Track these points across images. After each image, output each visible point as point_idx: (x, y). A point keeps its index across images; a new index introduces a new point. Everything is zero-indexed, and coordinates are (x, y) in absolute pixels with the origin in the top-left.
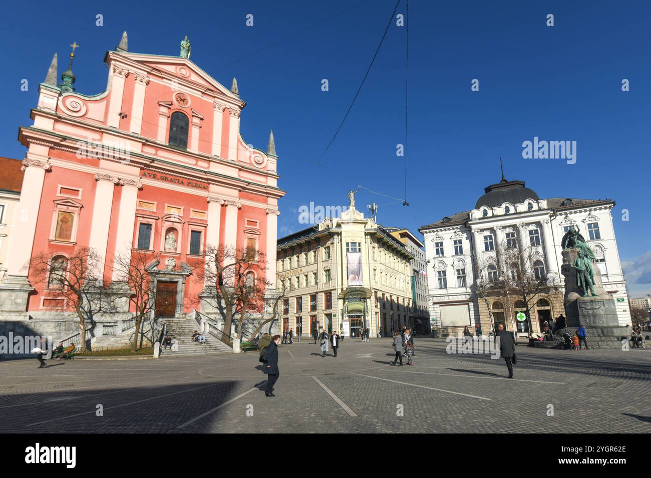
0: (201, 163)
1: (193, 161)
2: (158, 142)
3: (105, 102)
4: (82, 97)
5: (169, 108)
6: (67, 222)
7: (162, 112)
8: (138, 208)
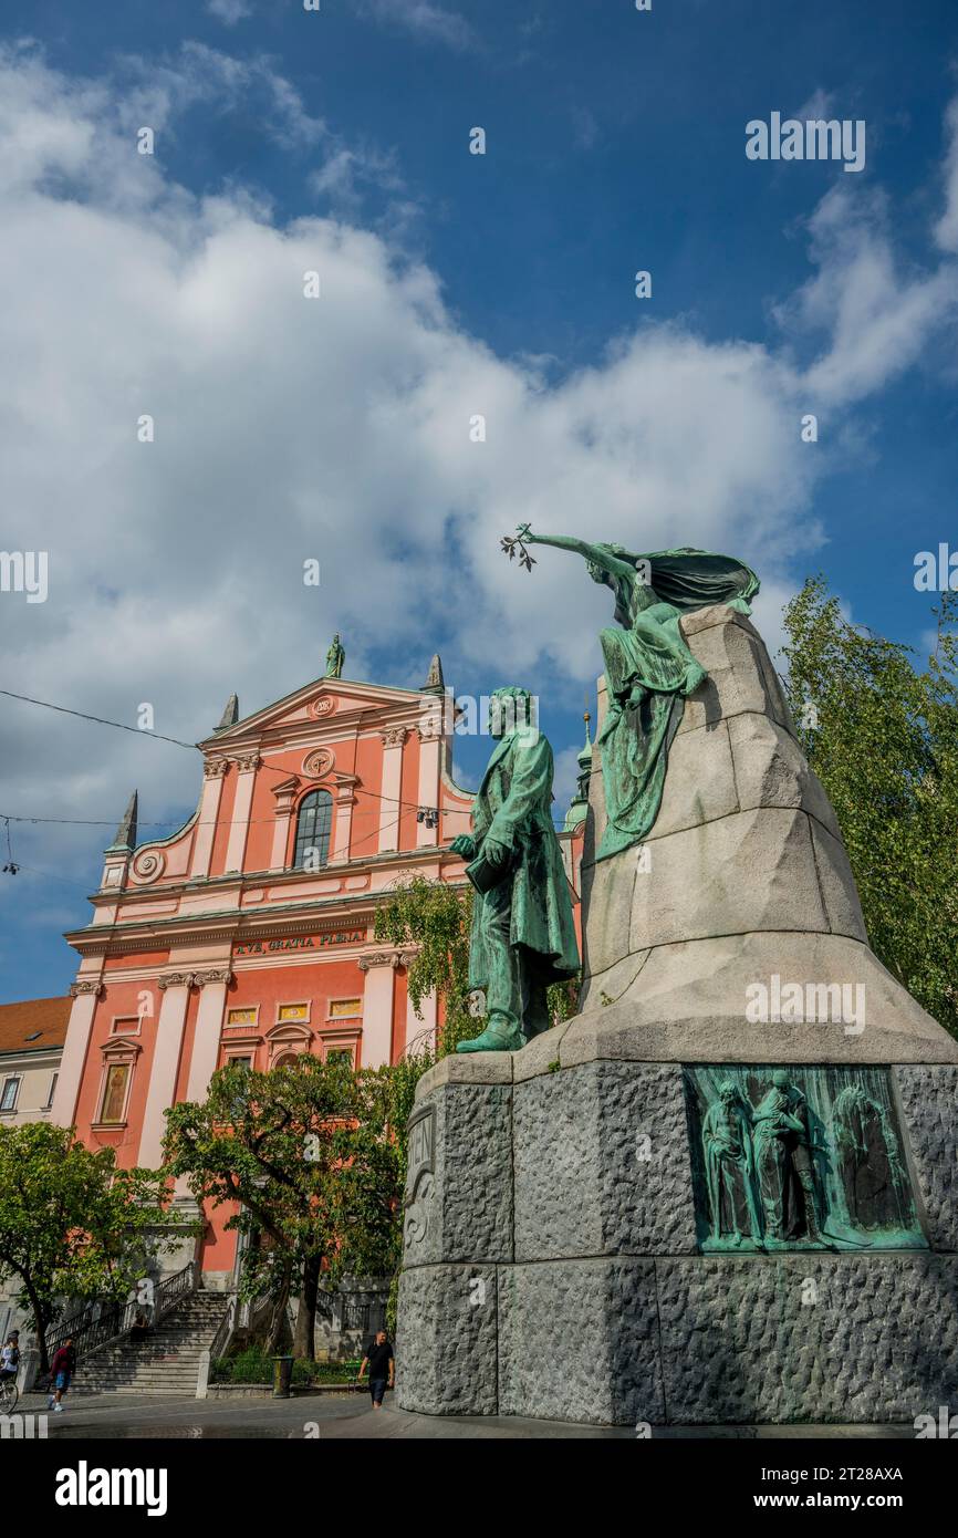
0: (351, 883)
1: (334, 885)
2: (271, 872)
3: (188, 841)
4: (160, 845)
5: (293, 794)
6: (119, 1085)
7: (281, 807)
8: (226, 1026)
